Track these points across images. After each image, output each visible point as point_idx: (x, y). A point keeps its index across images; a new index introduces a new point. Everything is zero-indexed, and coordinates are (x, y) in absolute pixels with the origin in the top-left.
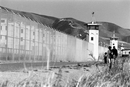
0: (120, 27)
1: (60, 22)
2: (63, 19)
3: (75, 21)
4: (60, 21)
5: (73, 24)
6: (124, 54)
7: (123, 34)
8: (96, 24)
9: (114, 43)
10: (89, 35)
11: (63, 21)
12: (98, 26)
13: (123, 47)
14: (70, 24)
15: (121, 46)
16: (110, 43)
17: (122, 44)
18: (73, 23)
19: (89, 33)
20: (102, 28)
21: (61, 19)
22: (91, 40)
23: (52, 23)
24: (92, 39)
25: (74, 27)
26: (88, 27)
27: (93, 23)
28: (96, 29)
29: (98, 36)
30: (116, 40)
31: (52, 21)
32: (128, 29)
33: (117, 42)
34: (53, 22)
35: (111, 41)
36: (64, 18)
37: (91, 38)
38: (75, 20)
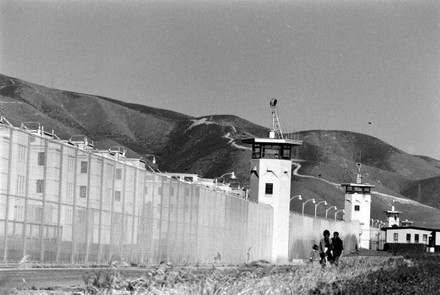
0: (396, 150)
1: (193, 128)
2: (204, 119)
3: (246, 126)
4: (193, 125)
5: (238, 136)
6: (390, 240)
7: (407, 173)
8: (283, 141)
9: (357, 204)
10: (258, 176)
11: (204, 125)
12: (289, 146)
13: (395, 216)
14: (227, 136)
15: (390, 215)
16: (347, 203)
17: (393, 208)
18: (238, 132)
19: (258, 168)
20: (335, 152)
21: (198, 119)
22: (267, 192)
23: (168, 133)
24: (269, 189)
25: (240, 147)
26: (257, 150)
27: (272, 135)
28: (282, 156)
29: (288, 179)
30: (364, 193)
31: (168, 124)
32: (422, 157)
33: (370, 201)
34: (171, 127)
35: (347, 196)
36: (208, 117)
37: (267, 185)
38: (245, 122)
